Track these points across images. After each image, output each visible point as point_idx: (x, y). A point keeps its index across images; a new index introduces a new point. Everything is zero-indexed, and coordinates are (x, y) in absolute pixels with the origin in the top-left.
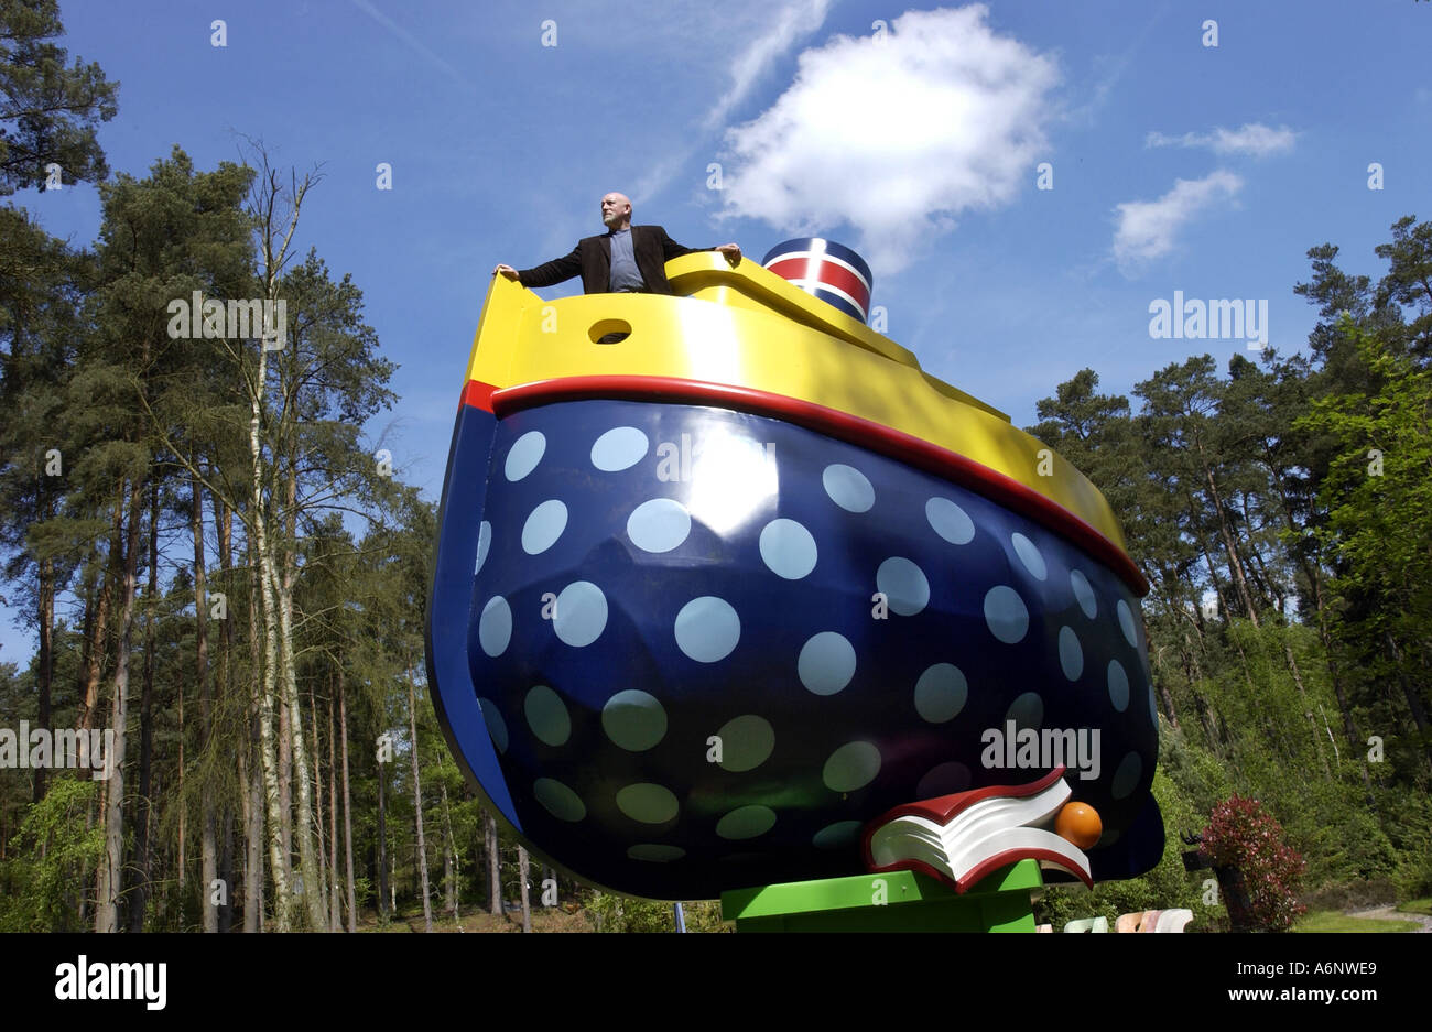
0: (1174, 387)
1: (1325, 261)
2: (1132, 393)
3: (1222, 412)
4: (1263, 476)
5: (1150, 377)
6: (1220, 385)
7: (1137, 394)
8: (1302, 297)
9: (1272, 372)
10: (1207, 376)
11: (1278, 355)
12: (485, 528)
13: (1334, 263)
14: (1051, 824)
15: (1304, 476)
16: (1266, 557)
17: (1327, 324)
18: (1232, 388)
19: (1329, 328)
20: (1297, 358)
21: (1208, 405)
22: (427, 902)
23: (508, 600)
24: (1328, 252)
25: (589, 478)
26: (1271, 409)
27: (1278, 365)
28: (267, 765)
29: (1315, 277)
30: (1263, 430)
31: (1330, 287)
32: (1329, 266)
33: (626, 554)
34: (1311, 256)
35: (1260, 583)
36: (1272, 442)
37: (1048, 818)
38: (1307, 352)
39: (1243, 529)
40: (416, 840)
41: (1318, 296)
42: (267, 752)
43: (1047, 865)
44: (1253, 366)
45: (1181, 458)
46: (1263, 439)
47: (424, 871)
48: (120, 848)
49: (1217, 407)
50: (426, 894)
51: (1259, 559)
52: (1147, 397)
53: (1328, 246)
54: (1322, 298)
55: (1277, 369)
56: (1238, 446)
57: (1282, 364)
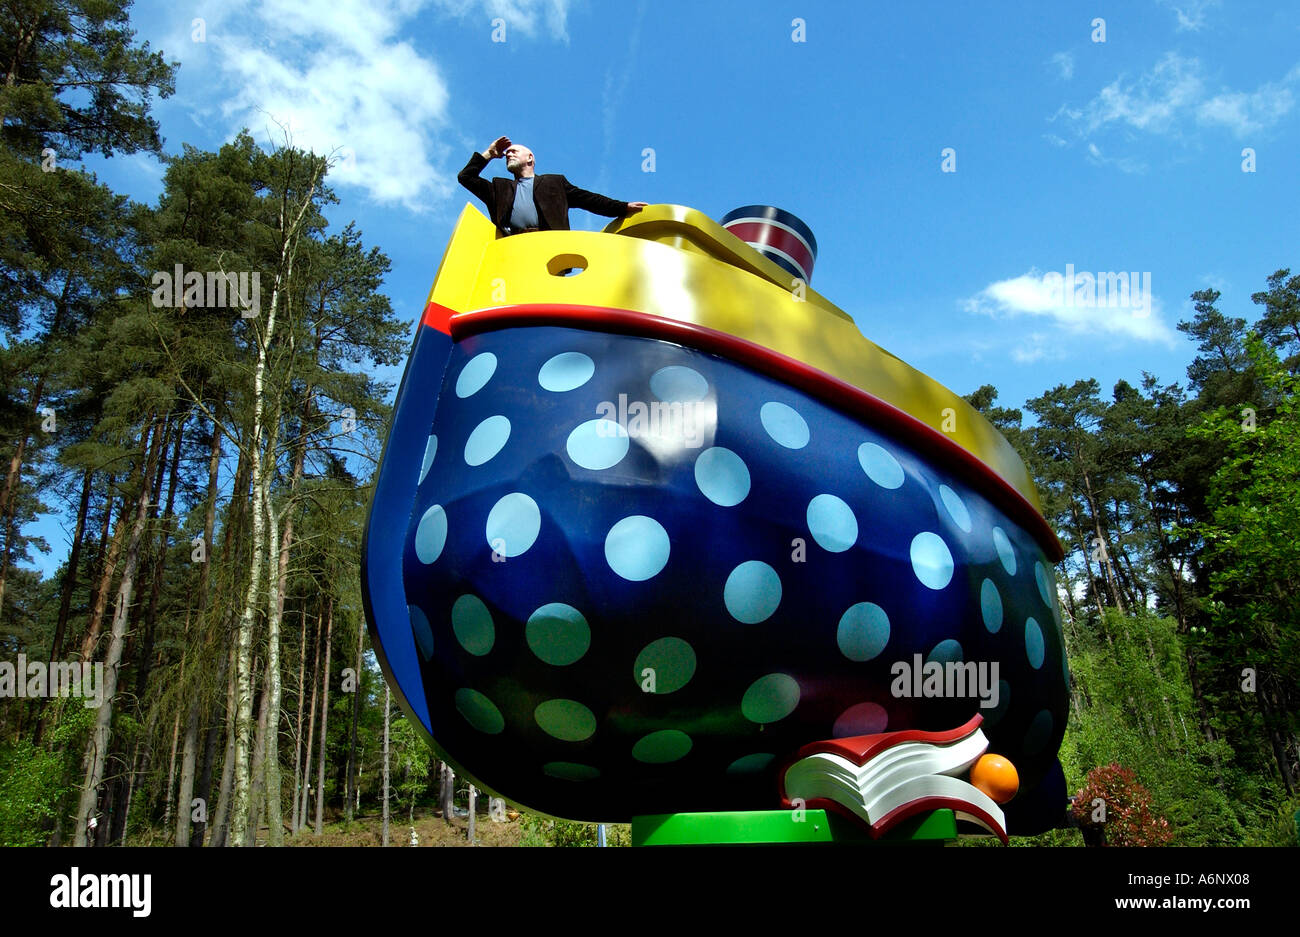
0: (1060, 405)
1: (1207, 304)
2: (1024, 407)
3: (1103, 429)
4: (1136, 488)
5: (1041, 395)
6: (1103, 406)
7: (1029, 409)
8: (1183, 334)
9: (1152, 398)
10: (1091, 397)
11: (1157, 383)
12: (432, 442)
13: (1215, 306)
14: (967, 774)
15: (1173, 490)
16: (1133, 558)
17: (1205, 359)
18: (1113, 409)
19: (1206, 362)
20: (1174, 388)
21: (1090, 422)
22: (386, 803)
23: (446, 508)
24: (1211, 296)
25: (535, 397)
26: (1148, 430)
27: (1157, 392)
28: (241, 671)
29: (1197, 317)
30: (1139, 446)
31: (1209, 326)
32: (1210, 308)
33: (564, 469)
34: (1194, 299)
35: (1126, 580)
36: (1146, 458)
37: (965, 768)
38: (1185, 382)
39: (1114, 531)
40: (382, 748)
41: (1197, 333)
42: (243, 659)
43: (961, 816)
44: (1136, 392)
45: (1063, 465)
46: (1138, 455)
47: (386, 776)
48: (106, 739)
49: (1100, 423)
50: (386, 796)
51: (1127, 559)
52: (1036, 411)
53: (1210, 291)
54: (1202, 336)
55: (1155, 395)
56: (1114, 458)
57: (1161, 392)
